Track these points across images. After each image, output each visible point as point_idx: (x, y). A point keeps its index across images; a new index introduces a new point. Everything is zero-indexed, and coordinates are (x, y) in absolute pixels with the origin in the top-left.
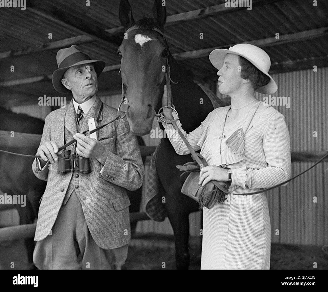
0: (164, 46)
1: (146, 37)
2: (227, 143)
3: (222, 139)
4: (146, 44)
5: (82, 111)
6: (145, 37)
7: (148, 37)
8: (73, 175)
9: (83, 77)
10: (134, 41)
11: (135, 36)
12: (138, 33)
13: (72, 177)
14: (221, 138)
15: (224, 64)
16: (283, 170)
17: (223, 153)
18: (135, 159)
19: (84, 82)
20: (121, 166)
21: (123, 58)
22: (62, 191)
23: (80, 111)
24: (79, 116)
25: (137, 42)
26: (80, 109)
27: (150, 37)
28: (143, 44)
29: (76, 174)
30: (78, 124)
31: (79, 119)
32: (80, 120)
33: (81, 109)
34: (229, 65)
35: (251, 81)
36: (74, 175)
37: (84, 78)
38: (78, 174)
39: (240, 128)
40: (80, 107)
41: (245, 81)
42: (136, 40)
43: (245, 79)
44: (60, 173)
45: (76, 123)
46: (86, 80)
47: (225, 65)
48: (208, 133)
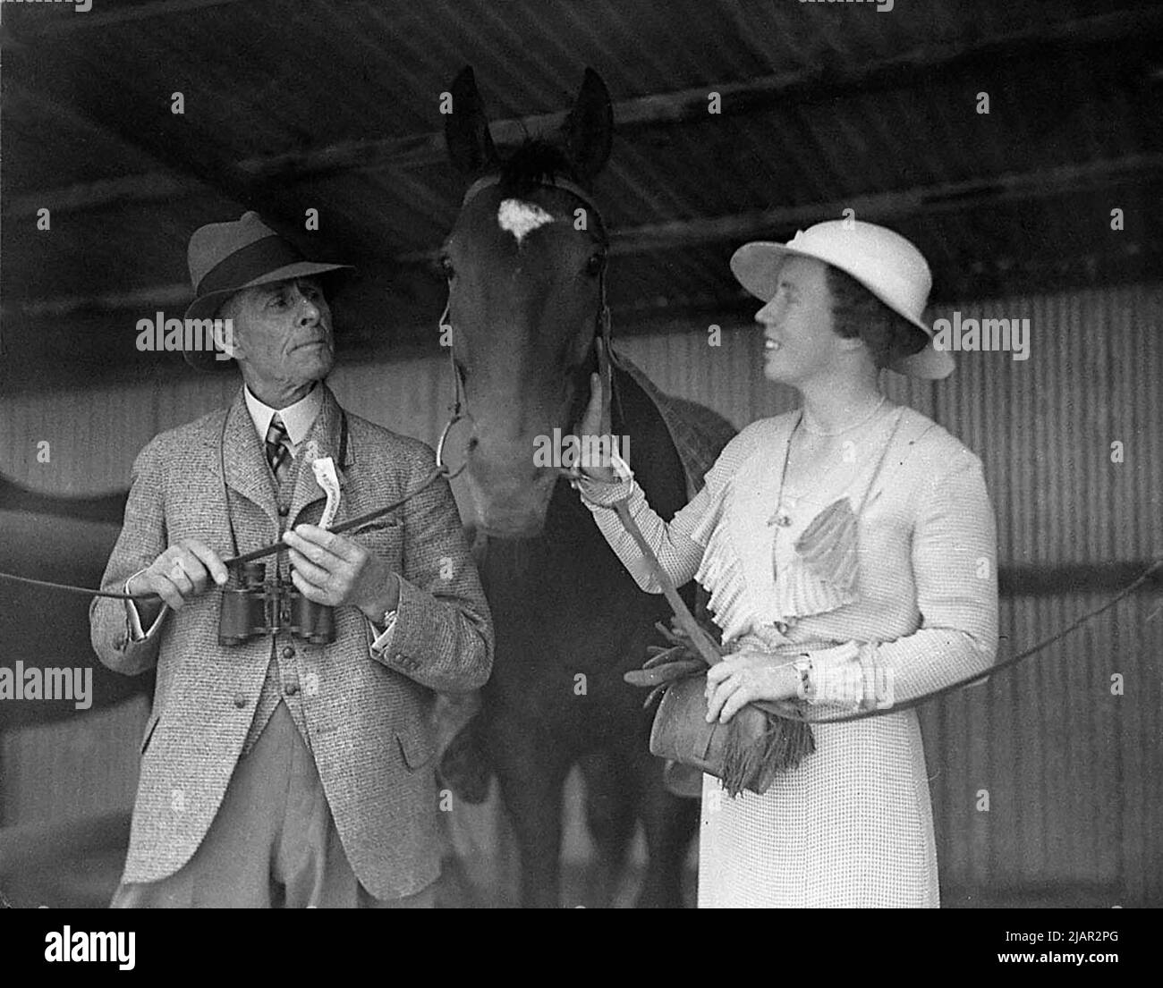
0: (595, 241)
1: (537, 211)
2: (800, 546)
3: (777, 529)
4: (533, 235)
5: (284, 431)
6: (531, 209)
7: (541, 210)
8: (274, 651)
9: (290, 317)
10: (496, 222)
11: (499, 206)
12: (508, 195)
13: (273, 658)
14: (775, 525)
15: (779, 286)
16: (973, 637)
17: (782, 576)
18: (471, 595)
19: (296, 334)
20: (438, 621)
21: (458, 277)
22: (241, 705)
23: (278, 432)
24: (275, 451)
25: (506, 226)
26: (277, 427)
27: (547, 210)
28: (523, 234)
29: (285, 645)
30: (273, 477)
31: (275, 461)
32: (278, 465)
33: (281, 425)
34: (795, 295)
35: (869, 343)
36: (278, 648)
37: (294, 322)
38: (289, 645)
39: (838, 499)
40: (277, 420)
41: (847, 344)
42: (502, 218)
43: (847, 336)
44: (229, 642)
45: (268, 473)
46: (303, 327)
47: (782, 292)
48: (726, 504)
